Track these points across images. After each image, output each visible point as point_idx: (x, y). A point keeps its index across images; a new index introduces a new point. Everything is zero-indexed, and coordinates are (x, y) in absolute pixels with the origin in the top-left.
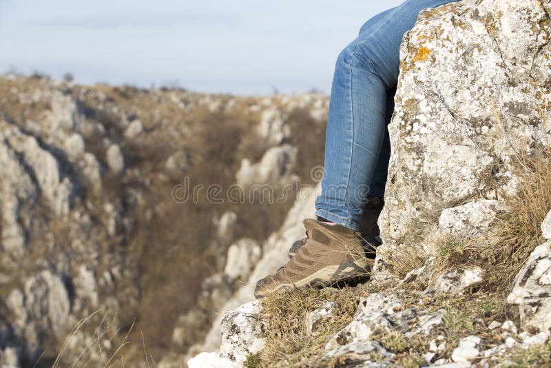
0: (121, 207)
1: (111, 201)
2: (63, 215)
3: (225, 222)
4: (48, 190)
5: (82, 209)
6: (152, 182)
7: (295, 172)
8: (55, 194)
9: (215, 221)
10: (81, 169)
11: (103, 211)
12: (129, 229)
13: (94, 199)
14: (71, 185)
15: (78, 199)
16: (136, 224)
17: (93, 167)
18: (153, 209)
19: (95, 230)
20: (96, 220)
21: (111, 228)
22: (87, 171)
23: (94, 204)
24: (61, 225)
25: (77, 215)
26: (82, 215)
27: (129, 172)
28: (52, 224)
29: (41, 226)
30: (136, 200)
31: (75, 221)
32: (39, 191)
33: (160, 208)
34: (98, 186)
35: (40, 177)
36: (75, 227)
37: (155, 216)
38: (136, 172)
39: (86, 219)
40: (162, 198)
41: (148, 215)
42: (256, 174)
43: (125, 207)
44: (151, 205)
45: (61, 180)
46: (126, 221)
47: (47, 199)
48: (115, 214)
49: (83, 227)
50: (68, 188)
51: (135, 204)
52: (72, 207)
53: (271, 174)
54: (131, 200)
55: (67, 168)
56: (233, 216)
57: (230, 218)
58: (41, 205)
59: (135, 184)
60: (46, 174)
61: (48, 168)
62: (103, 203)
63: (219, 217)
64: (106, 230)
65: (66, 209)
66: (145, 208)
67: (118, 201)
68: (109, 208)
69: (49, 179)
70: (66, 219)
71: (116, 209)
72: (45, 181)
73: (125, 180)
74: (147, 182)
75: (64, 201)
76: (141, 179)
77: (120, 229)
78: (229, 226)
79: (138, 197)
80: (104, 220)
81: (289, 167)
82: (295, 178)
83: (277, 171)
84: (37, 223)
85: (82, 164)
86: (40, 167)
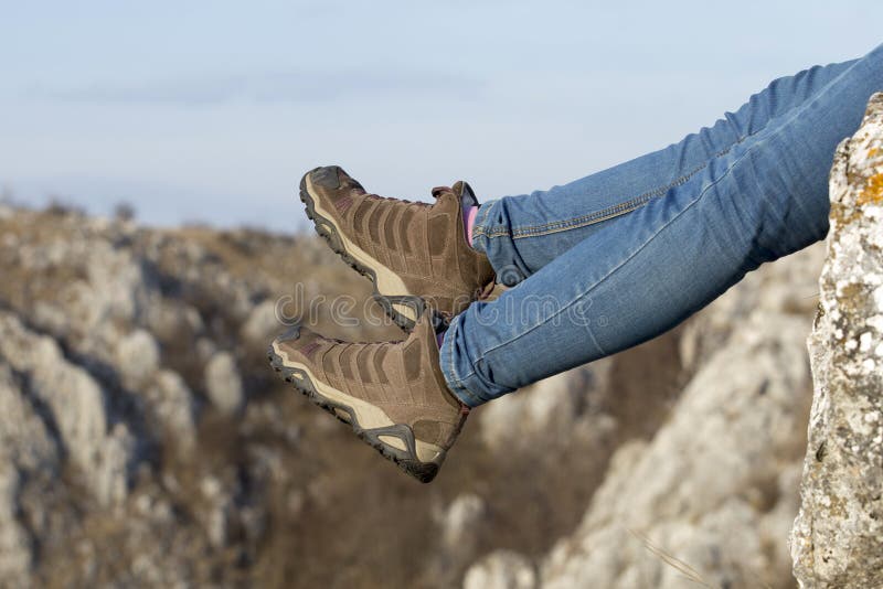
0: (236, 486)
1: (217, 473)
2: (113, 502)
3: (457, 516)
4: (82, 451)
5: (154, 490)
6: (302, 432)
7: (607, 409)
8: (98, 458)
9: (436, 514)
10: (151, 406)
11: (198, 495)
12: (254, 531)
13: (180, 469)
14: (131, 440)
15: (145, 470)
16: (269, 522)
17: (177, 401)
18: (305, 490)
19: (181, 535)
20: (183, 514)
21: (216, 529)
22: (164, 410)
23: (178, 478)
24: (109, 526)
25: (143, 503)
26: (154, 502)
27: (254, 412)
28: (89, 523)
29: (66, 528)
30: (268, 471)
31: (137, 515)
32: (63, 454)
33: (320, 489)
34: (187, 442)
35: (66, 422)
36: (138, 528)
37: (308, 504)
38: (269, 411)
39: (163, 511)
40: (323, 467)
41: (295, 502)
42: (524, 414)
43: (246, 486)
44: (300, 481)
45: (110, 429)
46: (248, 517)
47: (79, 470)
48: (223, 501)
49: (157, 530)
50: (124, 445)
51: (267, 480)
52: (133, 485)
53: (554, 413)
54: (257, 472)
55: (121, 402)
56: (476, 504)
57: (470, 509)
58: (68, 483)
59: (267, 436)
60: (77, 417)
61: (82, 404)
62: (198, 476)
63: (447, 505)
64: (205, 534)
65: (120, 490)
66: (289, 486)
67: (231, 473)
68: (211, 487)
69: (84, 427)
70: (119, 513)
71: (226, 489)
72: (75, 432)
73: (246, 428)
74: (292, 432)
75: (114, 473)
76: (279, 426)
77: (236, 533)
78: (467, 526)
79: (272, 464)
80: (199, 512)
81: (594, 399)
82: (607, 423)
83: (567, 407)
84: (57, 519)
85: (153, 394)
86: (64, 401)
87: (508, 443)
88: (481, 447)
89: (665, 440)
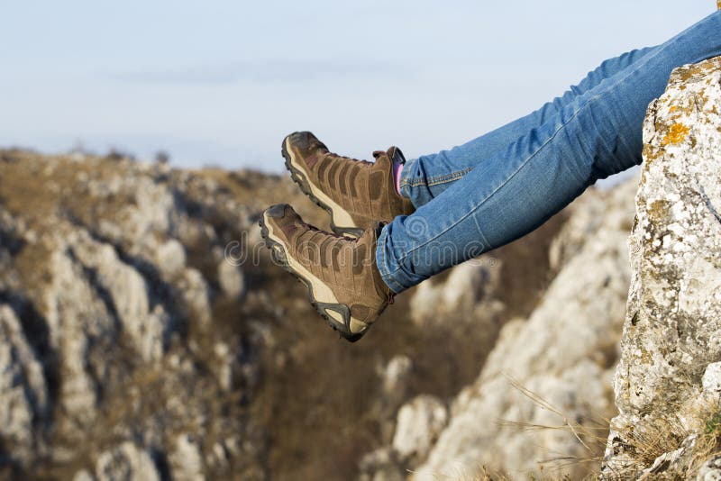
0: (239, 350)
1: (226, 340)
2: (153, 360)
3: (393, 370)
4: (132, 324)
5: (182, 351)
6: (286, 312)
7: (498, 296)
8: (143, 329)
9: (379, 369)
10: (180, 293)
11: (213, 355)
12: (252, 380)
13: (200, 337)
14: (166, 317)
15: (175, 338)
16: (262, 374)
17: (198, 289)
18: (286, 351)
19: (201, 383)
20: (203, 368)
21: (225, 378)
22: (189, 295)
23: (199, 342)
24: (150, 376)
25: (174, 360)
26: (182, 360)
27: (252, 297)
28: (137, 374)
29: (121, 377)
30: (262, 339)
31: (171, 369)
32: (118, 325)
33: (298, 351)
34: (205, 318)
35: (120, 304)
36: (171, 378)
37: (290, 361)
38: (263, 297)
39: (188, 366)
40: (301, 336)
41: (280, 360)
42: (440, 300)
43: (246, 349)
44: (284, 346)
45: (151, 309)
46: (248, 370)
47: (129, 337)
48: (230, 359)
49: (183, 378)
50: (161, 320)
51: (261, 344)
52: (167, 348)
53: (461, 300)
54: (254, 339)
55: (160, 290)
56: (406, 362)
57: (403, 366)
58: (122, 346)
59: (261, 315)
60: (129, 300)
61: (131, 292)
62: (212, 342)
63: (386, 364)
64: (217, 382)
65: (158, 351)
66: (276, 350)
67: (235, 339)
68: (221, 350)
69: (133, 308)
70: (157, 367)
71: (232, 351)
72: (127, 311)
73: (246, 309)
74: (279, 311)
75: (155, 339)
76: (269, 307)
77: (238, 382)
78: (400, 378)
79: (266, 334)
80: (213, 367)
81: (489, 289)
82: (498, 306)
83: (470, 296)
84: (114, 371)
85: (182, 285)
86: (120, 289)
87: (429, 320)
88: (410, 323)
89: (538, 317)
